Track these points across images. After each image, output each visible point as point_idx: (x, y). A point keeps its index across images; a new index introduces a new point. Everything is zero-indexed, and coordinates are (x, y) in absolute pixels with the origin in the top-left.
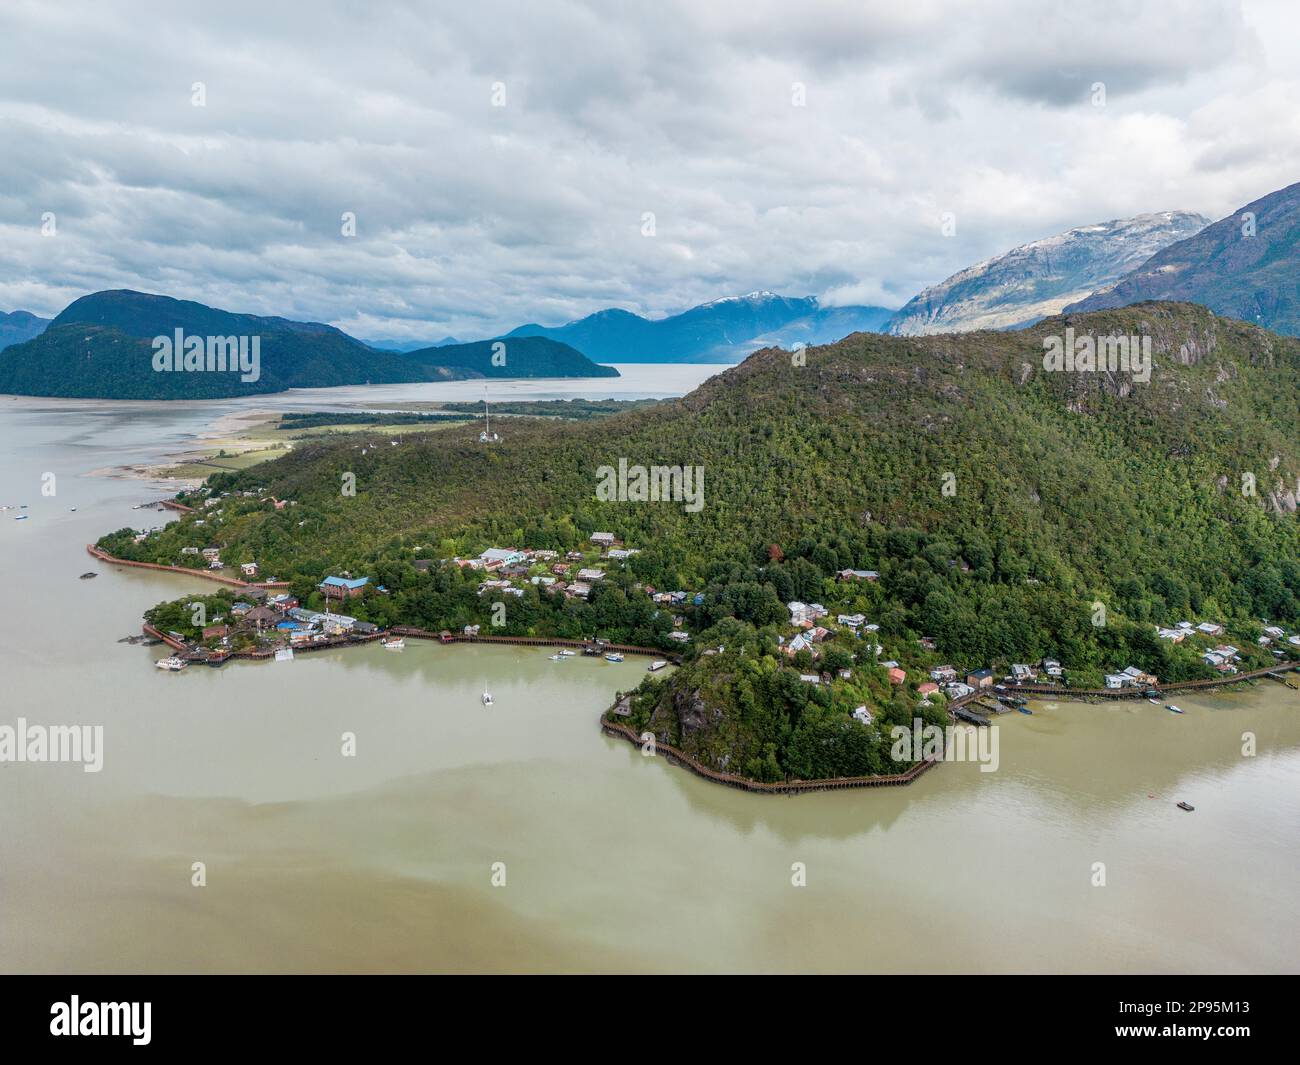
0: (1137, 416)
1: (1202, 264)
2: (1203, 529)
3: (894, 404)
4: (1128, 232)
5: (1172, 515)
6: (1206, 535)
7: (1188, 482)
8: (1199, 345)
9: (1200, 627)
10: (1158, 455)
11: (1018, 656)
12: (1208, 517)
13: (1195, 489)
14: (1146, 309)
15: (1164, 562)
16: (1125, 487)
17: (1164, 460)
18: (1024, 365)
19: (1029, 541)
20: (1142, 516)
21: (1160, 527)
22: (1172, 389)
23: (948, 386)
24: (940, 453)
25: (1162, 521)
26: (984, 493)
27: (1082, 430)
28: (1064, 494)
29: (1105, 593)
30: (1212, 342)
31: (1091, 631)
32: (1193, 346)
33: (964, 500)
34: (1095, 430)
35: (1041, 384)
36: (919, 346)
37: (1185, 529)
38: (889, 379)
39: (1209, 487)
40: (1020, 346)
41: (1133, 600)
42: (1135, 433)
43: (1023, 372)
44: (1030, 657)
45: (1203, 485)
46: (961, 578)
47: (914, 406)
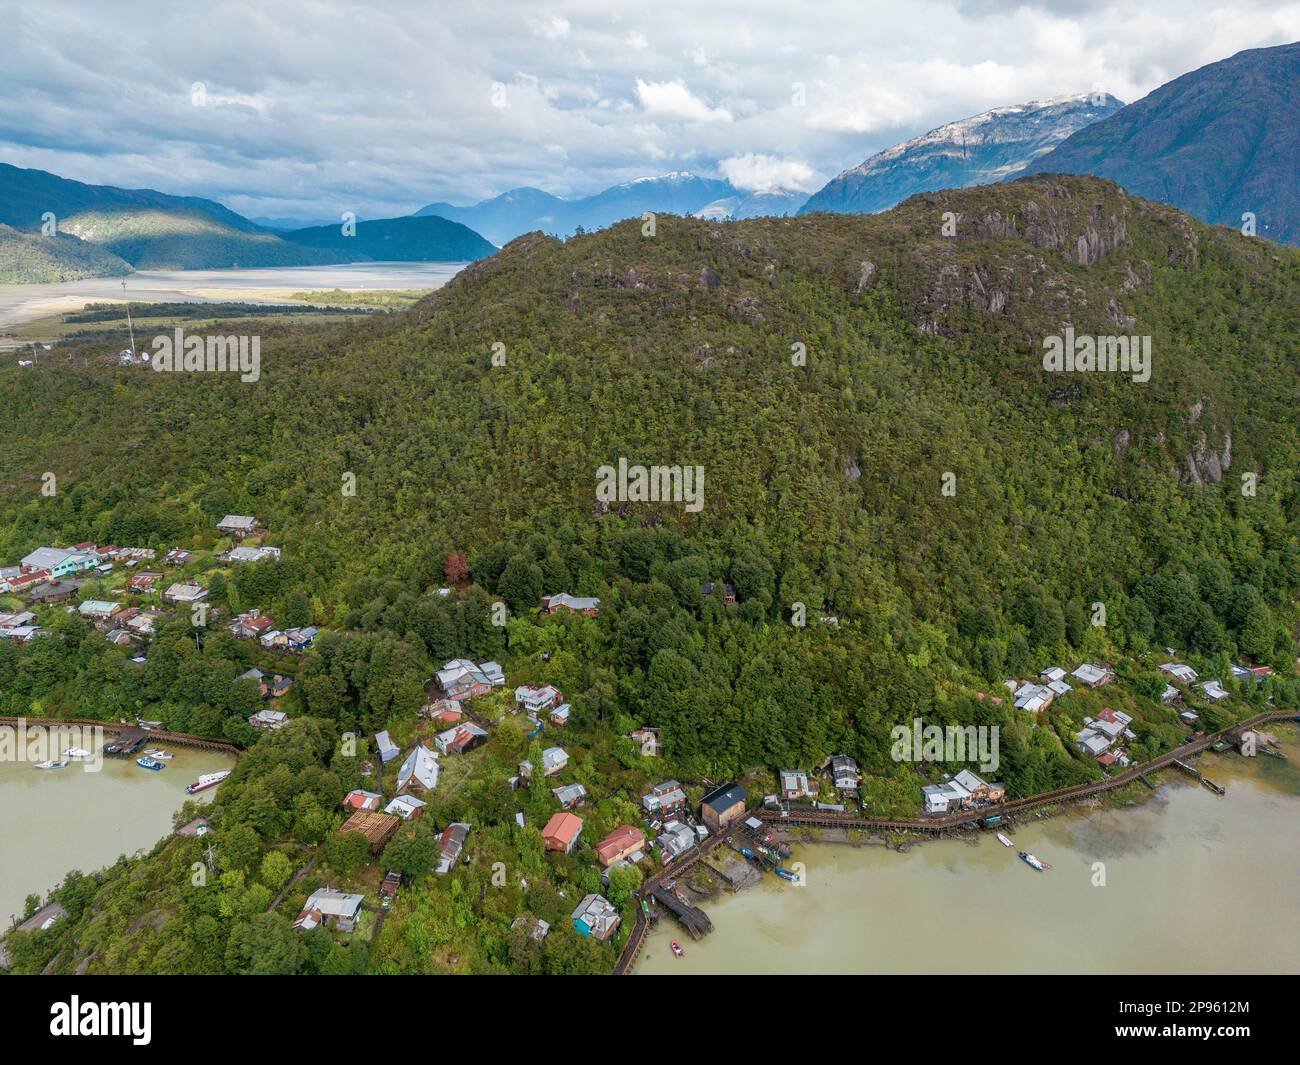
0: (1012, 340)
1: (1113, 148)
2: (1090, 512)
3: (666, 323)
4: (1044, 114)
5: (1048, 492)
6: (1094, 522)
7: (1075, 442)
8: (1102, 236)
9: (1077, 673)
10: (1036, 399)
11: (792, 756)
12: (1098, 493)
13: (1083, 451)
14: (1036, 184)
15: (1031, 568)
16: (987, 449)
17: (1043, 408)
18: (864, 264)
19: (831, 551)
20: (1006, 493)
21: (1032, 510)
22: (1063, 300)
23: (746, 298)
24: (714, 407)
25: (1035, 502)
26: (771, 471)
27: (937, 361)
28: (896, 465)
29: (941, 631)
30: (1121, 233)
31: (908, 710)
32: (1094, 237)
33: (741, 482)
34: (953, 360)
35: (885, 292)
36: (715, 235)
37: (1066, 512)
38: (664, 285)
39: (1102, 449)
40: (864, 237)
41: (981, 641)
42: (1007, 366)
43: (861, 275)
44: (810, 758)
45: (1096, 445)
46: (719, 617)
47: (694, 330)
